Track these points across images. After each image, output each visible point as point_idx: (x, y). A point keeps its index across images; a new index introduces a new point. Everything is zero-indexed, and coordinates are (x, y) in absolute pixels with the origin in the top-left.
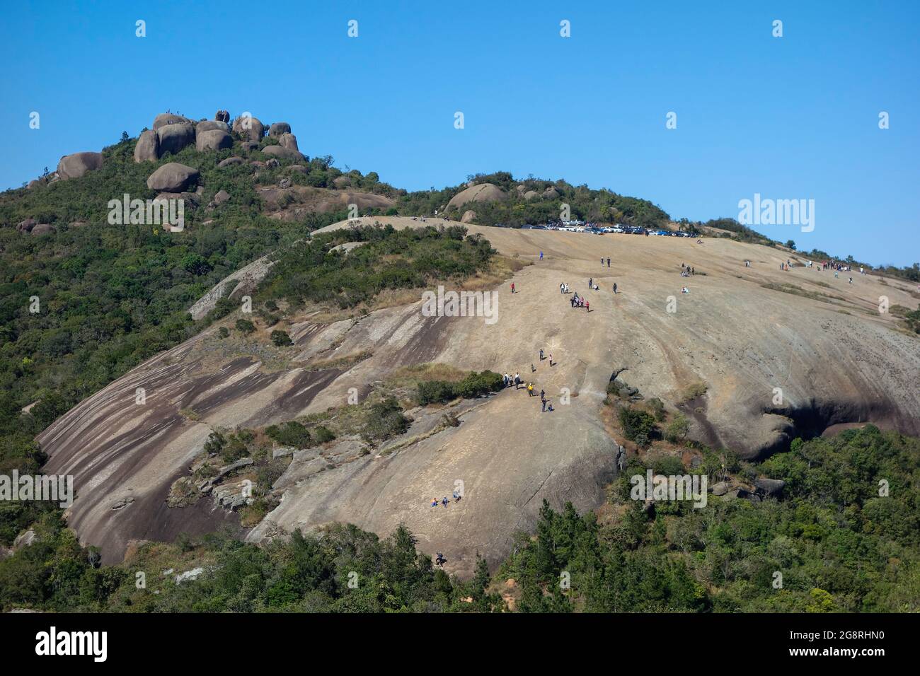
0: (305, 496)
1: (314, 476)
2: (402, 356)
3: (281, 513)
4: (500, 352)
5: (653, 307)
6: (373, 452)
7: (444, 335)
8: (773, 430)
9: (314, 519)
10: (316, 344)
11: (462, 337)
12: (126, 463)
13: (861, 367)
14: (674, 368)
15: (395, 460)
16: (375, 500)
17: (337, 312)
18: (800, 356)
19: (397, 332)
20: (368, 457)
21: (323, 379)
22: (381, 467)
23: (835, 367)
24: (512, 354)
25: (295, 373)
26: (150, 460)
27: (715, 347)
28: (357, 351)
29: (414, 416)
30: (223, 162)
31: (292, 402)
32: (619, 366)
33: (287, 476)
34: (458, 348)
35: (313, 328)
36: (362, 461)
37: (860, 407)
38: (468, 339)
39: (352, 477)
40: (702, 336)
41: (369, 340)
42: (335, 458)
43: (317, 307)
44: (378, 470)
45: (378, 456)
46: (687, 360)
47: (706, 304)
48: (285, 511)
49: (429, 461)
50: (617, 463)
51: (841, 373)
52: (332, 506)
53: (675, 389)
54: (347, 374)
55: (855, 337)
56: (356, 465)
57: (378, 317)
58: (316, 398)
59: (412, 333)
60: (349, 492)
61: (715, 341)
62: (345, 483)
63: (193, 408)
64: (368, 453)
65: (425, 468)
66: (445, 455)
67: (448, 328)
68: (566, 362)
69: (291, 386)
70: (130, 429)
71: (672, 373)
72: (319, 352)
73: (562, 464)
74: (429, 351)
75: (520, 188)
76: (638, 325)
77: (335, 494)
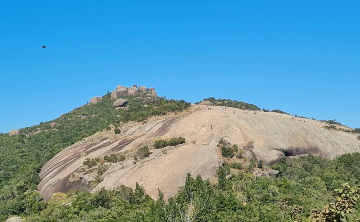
0: (112, 177)
1: (117, 171)
2: (154, 135)
3: (103, 183)
4: (186, 132)
5: (238, 118)
6: (137, 163)
7: (169, 128)
8: (276, 155)
9: (114, 185)
10: (129, 132)
11: (174, 128)
12: (59, 169)
13: (308, 137)
14: (244, 136)
15: (144, 165)
16: (135, 178)
17: (137, 123)
18: (287, 133)
19: (154, 128)
20: (136, 165)
21: (128, 142)
22: (139, 167)
23: (299, 137)
24: (190, 133)
25: (120, 141)
26: (67, 168)
27: (258, 130)
28: (140, 134)
29: (153, 152)
30: (135, 98)
31: (116, 149)
32: (224, 136)
33: (108, 171)
34: (172, 131)
35: (129, 128)
36: (134, 166)
37: (307, 149)
38: (176, 129)
39: (129, 171)
40: (254, 127)
41: (144, 130)
42: (125, 165)
43: (131, 122)
44: (138, 168)
45: (139, 164)
46: (248, 134)
47: (257, 118)
48: (105, 182)
49: (155, 165)
50: (219, 164)
51: (301, 138)
52: (120, 180)
53: (243, 142)
54: (136, 140)
55: (307, 128)
56: (131, 167)
57: (149, 124)
58: (124, 148)
59: (159, 128)
60: (127, 175)
61: (258, 128)
62: (126, 173)
63: (86, 152)
64: (135, 163)
65: (153, 168)
66: (161, 163)
67: (170, 126)
68: (207, 135)
69: (117, 145)
70: (64, 159)
71: (243, 138)
72: (128, 135)
73: (199, 165)
74: (163, 133)
75: (217, 101)
76: (232, 123)
77: (122, 176)
